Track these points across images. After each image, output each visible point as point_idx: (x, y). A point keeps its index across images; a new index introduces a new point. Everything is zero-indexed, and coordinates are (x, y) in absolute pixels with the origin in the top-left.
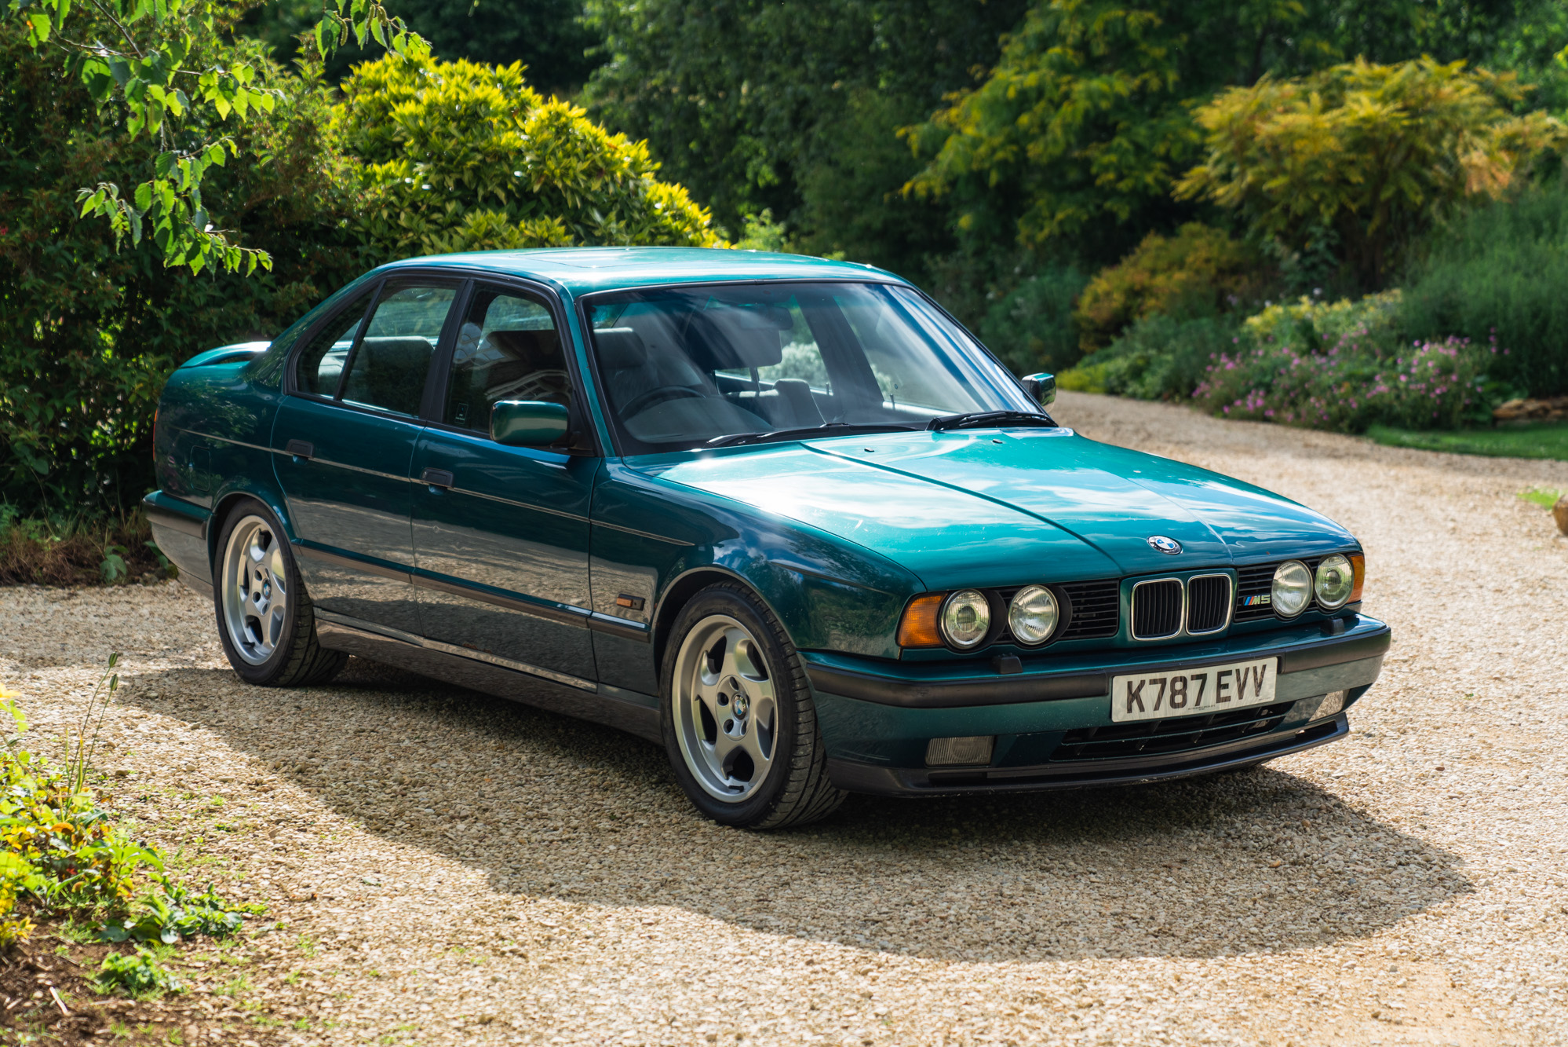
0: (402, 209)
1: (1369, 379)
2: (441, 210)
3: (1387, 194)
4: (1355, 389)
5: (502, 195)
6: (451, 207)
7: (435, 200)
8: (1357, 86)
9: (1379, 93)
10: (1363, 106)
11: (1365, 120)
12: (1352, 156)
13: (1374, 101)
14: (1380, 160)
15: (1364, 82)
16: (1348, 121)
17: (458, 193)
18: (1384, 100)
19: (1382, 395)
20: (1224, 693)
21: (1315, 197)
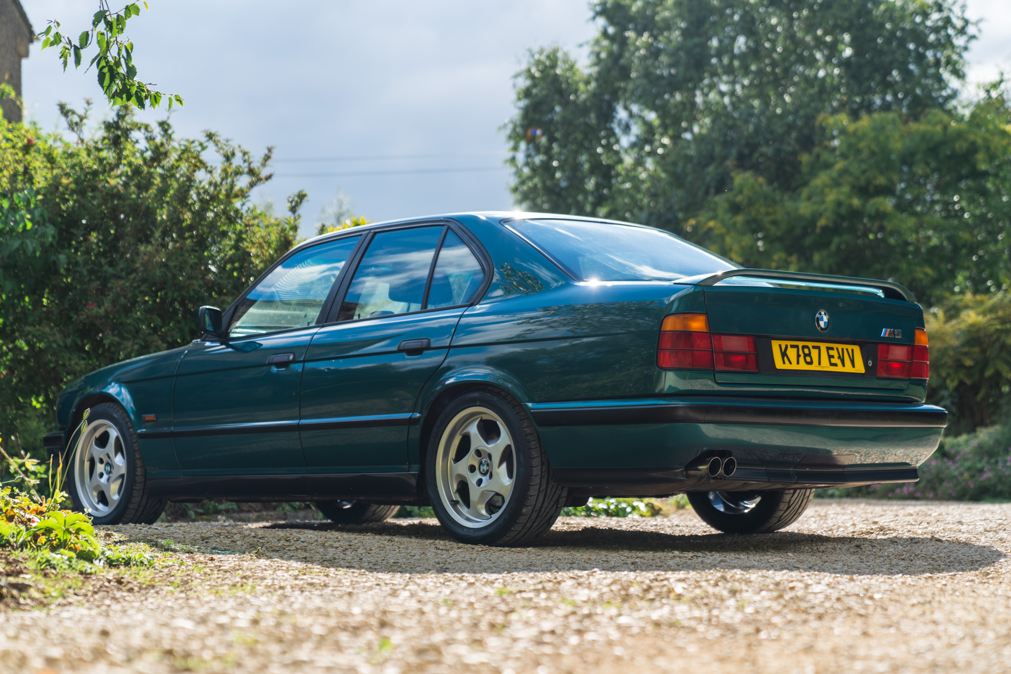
3: (989, 373)
4: (972, 476)
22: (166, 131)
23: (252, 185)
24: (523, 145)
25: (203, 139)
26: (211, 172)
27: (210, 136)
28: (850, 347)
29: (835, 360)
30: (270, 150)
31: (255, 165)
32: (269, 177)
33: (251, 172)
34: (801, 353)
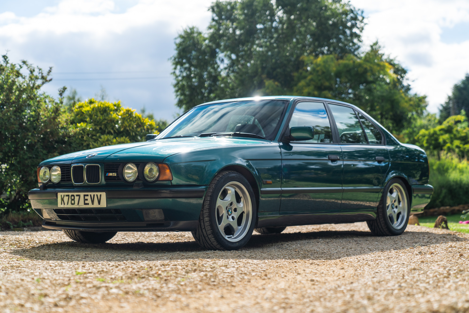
0: (85, 135)
2: (95, 136)
5: (112, 131)
6: (98, 135)
7: (94, 133)
17: (100, 131)
20: (86, 202)
22: (5, 59)
23: (43, 83)
24: (179, 67)
25: (21, 64)
26: (24, 78)
27: (24, 62)
30: (51, 68)
31: (45, 74)
32: (51, 80)
33: (43, 78)
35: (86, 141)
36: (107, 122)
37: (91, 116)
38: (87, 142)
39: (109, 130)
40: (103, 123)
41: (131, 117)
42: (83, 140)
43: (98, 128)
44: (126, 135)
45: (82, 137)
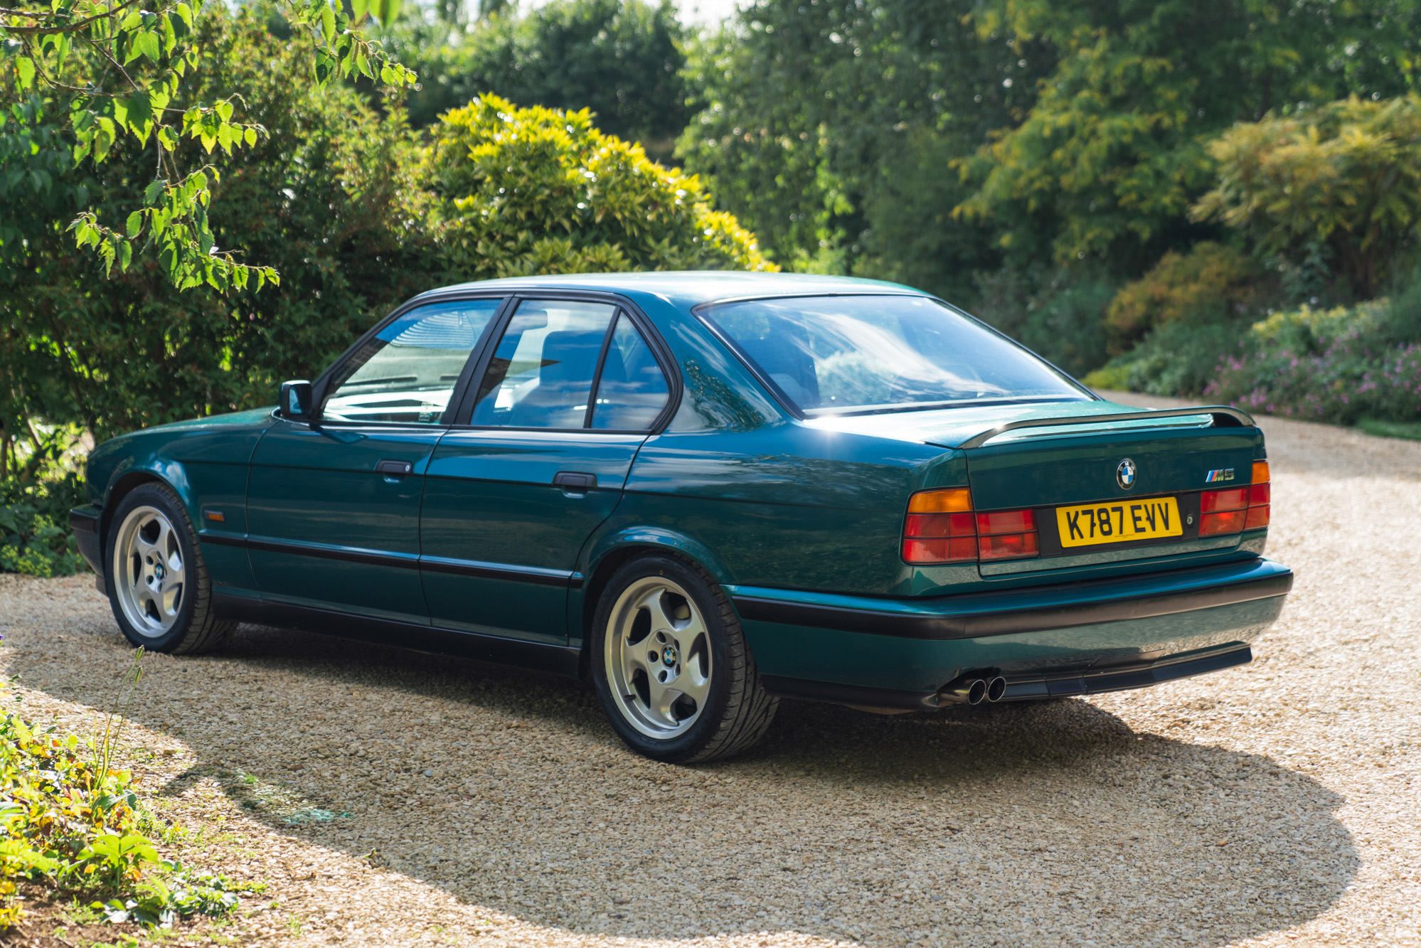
0: (479, 238)
1: (1359, 378)
2: (514, 239)
3: (1377, 214)
5: (567, 224)
6: (522, 236)
7: (508, 230)
8: (1351, 120)
9: (1369, 125)
10: (1355, 137)
11: (1357, 150)
12: (1346, 181)
13: (1366, 132)
14: (1372, 184)
15: (1356, 116)
16: (1342, 150)
17: (528, 224)
18: (1374, 132)
19: (1371, 392)
21: (1314, 217)
28: (1162, 501)
29: (1143, 523)
34: (1096, 521)
35: (482, 257)
36: (550, 196)
37: (497, 174)
38: (487, 261)
39: (556, 219)
40: (539, 198)
41: (627, 177)
42: (476, 253)
43: (522, 215)
44: (609, 234)
45: (474, 244)
